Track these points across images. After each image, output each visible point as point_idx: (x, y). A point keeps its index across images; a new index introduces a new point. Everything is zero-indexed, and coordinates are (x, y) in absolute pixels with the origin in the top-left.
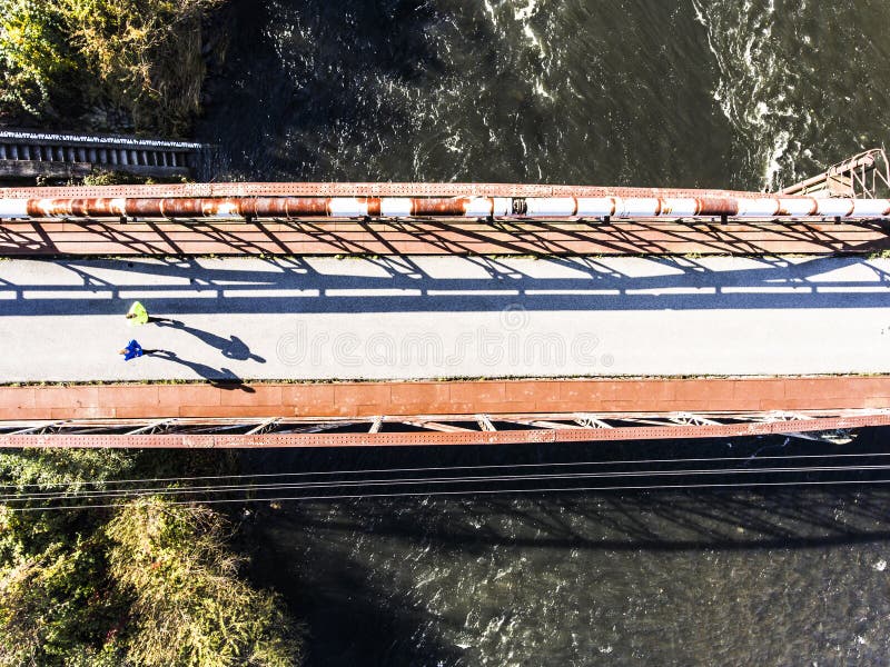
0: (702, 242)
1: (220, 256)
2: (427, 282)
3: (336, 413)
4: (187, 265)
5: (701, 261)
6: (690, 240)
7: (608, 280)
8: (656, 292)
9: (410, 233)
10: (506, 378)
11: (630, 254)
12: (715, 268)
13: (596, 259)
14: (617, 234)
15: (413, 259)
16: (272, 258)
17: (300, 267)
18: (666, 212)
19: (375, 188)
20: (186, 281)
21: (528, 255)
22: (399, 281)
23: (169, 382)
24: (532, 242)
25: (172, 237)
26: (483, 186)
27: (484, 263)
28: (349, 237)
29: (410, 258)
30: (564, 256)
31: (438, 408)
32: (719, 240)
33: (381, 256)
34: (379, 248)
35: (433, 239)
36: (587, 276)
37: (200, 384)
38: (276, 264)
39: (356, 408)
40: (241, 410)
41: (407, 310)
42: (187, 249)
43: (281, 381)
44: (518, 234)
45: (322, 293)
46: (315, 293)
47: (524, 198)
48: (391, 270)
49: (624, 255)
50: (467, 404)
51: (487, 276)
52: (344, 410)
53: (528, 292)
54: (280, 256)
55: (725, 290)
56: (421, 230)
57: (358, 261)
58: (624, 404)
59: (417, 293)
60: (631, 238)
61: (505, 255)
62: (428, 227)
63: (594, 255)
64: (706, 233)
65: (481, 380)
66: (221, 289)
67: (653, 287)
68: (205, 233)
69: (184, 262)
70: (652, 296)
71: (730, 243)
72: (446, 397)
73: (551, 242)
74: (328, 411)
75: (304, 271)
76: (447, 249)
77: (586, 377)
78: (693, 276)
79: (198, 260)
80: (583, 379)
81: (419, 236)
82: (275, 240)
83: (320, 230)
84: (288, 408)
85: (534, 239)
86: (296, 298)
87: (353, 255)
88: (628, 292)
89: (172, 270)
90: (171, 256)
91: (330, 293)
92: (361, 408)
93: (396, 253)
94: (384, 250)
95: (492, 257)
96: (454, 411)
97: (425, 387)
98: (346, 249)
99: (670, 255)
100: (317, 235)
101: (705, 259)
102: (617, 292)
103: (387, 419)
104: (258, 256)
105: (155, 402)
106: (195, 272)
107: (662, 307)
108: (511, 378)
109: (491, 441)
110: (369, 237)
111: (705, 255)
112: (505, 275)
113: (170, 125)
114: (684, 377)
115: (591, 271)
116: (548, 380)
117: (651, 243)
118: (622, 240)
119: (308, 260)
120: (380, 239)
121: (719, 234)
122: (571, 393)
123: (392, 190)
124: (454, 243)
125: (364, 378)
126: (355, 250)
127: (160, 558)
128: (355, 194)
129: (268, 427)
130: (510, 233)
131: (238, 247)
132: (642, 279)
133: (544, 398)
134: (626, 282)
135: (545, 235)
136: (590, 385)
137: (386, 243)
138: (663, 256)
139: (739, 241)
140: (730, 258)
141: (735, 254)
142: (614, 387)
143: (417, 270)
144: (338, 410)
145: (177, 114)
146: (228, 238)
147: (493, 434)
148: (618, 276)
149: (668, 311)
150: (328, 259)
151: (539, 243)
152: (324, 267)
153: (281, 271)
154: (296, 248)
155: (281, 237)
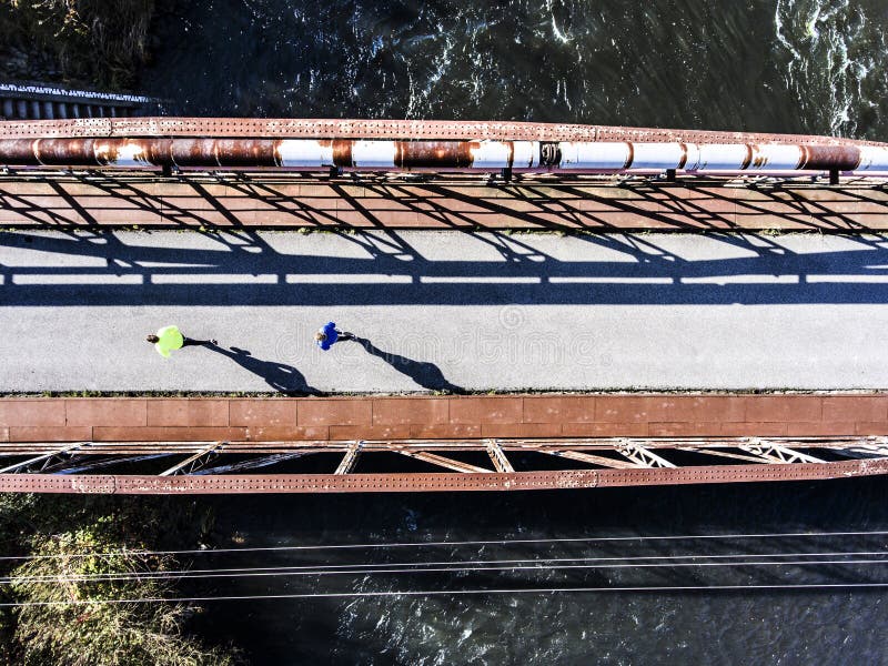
0: (782, 215)
1: (148, 228)
2: (420, 265)
3: (301, 436)
4: (102, 241)
5: (781, 240)
6: (767, 212)
7: (658, 264)
8: (721, 280)
9: (398, 200)
10: (523, 391)
11: (686, 229)
12: (799, 250)
13: (643, 236)
14: (671, 203)
15: (401, 234)
16: (215, 232)
17: (253, 245)
18: (758, 164)
19: (344, 126)
20: (102, 262)
21: (554, 230)
22: (383, 263)
23: (79, 394)
24: (559, 214)
25: (83, 203)
26: (498, 125)
27: (496, 240)
28: (318, 205)
29: (398, 233)
30: (600, 233)
31: (434, 431)
32: (805, 212)
33: (359, 230)
34: (356, 219)
35: (428, 207)
36: (631, 259)
37: (121, 398)
38: (221, 240)
39: (326, 430)
40: (174, 431)
41: (392, 302)
42: (103, 218)
43: (227, 393)
44: (541, 202)
45: (282, 279)
46: (272, 279)
47: (557, 143)
48: (372, 249)
49: (678, 232)
50: (472, 426)
51: (500, 258)
52: (310, 432)
53: (553, 280)
54: (226, 229)
55: (811, 279)
56: (412, 195)
57: (330, 236)
58: (678, 426)
59: (407, 279)
60: (689, 209)
61: (523, 230)
62: (421, 193)
63: (640, 230)
64: (788, 203)
65: (490, 394)
66: (147, 273)
67: (716, 275)
68: (127, 198)
69: (99, 236)
70: (715, 286)
71: (818, 216)
72: (445, 416)
73: (583, 213)
74: (289, 434)
75: (257, 250)
76: (447, 221)
77: (627, 390)
78: (770, 260)
79: (117, 234)
80: (625, 393)
81: (410, 203)
82: (220, 208)
83: (279, 195)
84: (237, 430)
85: (562, 209)
86: (247, 286)
87: (322, 228)
88: (685, 280)
89: (82, 248)
90: (82, 228)
91: (292, 279)
92: (333, 430)
93: (379, 225)
94: (364, 222)
95: (506, 233)
96: (455, 434)
97: (417, 403)
98: (314, 221)
99: (741, 231)
100: (276, 202)
101: (785, 237)
102: (669, 281)
103: (367, 445)
104: (196, 229)
105: (62, 421)
106: (114, 250)
107: (729, 301)
108: (530, 391)
109: (507, 486)
110: (344, 204)
111: (786, 232)
112: (522, 257)
113: (108, 73)
114: (757, 392)
115: (636, 252)
116: (578, 394)
117: (715, 216)
118: (676, 212)
119: (264, 235)
120: (359, 208)
121: (804, 204)
122: (609, 412)
123: (369, 129)
124: (456, 214)
125: (337, 390)
126: (325, 221)
127: (89, 608)
128: (317, 134)
129: (204, 457)
130: (530, 201)
131: (170, 217)
132: (702, 263)
133: (574, 418)
134: (680, 267)
135: (576, 204)
136: (633, 402)
137: (366, 213)
138: (731, 234)
139: (831, 213)
140: (818, 237)
141: (826, 232)
142: (665, 405)
143: (407, 249)
144: (303, 433)
145: (118, 60)
146: (157, 205)
147: (510, 476)
148: (672, 259)
149: (737, 306)
150: (290, 233)
151: (568, 215)
152: (284, 244)
153: (227, 249)
154: (247, 219)
155: (228, 204)
